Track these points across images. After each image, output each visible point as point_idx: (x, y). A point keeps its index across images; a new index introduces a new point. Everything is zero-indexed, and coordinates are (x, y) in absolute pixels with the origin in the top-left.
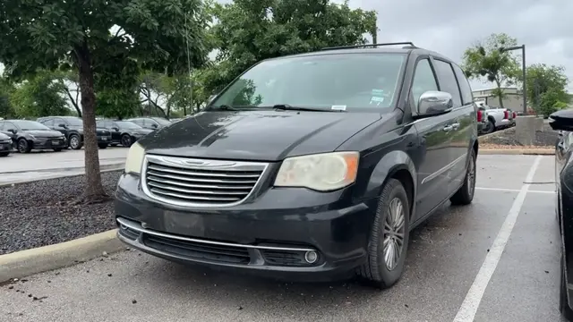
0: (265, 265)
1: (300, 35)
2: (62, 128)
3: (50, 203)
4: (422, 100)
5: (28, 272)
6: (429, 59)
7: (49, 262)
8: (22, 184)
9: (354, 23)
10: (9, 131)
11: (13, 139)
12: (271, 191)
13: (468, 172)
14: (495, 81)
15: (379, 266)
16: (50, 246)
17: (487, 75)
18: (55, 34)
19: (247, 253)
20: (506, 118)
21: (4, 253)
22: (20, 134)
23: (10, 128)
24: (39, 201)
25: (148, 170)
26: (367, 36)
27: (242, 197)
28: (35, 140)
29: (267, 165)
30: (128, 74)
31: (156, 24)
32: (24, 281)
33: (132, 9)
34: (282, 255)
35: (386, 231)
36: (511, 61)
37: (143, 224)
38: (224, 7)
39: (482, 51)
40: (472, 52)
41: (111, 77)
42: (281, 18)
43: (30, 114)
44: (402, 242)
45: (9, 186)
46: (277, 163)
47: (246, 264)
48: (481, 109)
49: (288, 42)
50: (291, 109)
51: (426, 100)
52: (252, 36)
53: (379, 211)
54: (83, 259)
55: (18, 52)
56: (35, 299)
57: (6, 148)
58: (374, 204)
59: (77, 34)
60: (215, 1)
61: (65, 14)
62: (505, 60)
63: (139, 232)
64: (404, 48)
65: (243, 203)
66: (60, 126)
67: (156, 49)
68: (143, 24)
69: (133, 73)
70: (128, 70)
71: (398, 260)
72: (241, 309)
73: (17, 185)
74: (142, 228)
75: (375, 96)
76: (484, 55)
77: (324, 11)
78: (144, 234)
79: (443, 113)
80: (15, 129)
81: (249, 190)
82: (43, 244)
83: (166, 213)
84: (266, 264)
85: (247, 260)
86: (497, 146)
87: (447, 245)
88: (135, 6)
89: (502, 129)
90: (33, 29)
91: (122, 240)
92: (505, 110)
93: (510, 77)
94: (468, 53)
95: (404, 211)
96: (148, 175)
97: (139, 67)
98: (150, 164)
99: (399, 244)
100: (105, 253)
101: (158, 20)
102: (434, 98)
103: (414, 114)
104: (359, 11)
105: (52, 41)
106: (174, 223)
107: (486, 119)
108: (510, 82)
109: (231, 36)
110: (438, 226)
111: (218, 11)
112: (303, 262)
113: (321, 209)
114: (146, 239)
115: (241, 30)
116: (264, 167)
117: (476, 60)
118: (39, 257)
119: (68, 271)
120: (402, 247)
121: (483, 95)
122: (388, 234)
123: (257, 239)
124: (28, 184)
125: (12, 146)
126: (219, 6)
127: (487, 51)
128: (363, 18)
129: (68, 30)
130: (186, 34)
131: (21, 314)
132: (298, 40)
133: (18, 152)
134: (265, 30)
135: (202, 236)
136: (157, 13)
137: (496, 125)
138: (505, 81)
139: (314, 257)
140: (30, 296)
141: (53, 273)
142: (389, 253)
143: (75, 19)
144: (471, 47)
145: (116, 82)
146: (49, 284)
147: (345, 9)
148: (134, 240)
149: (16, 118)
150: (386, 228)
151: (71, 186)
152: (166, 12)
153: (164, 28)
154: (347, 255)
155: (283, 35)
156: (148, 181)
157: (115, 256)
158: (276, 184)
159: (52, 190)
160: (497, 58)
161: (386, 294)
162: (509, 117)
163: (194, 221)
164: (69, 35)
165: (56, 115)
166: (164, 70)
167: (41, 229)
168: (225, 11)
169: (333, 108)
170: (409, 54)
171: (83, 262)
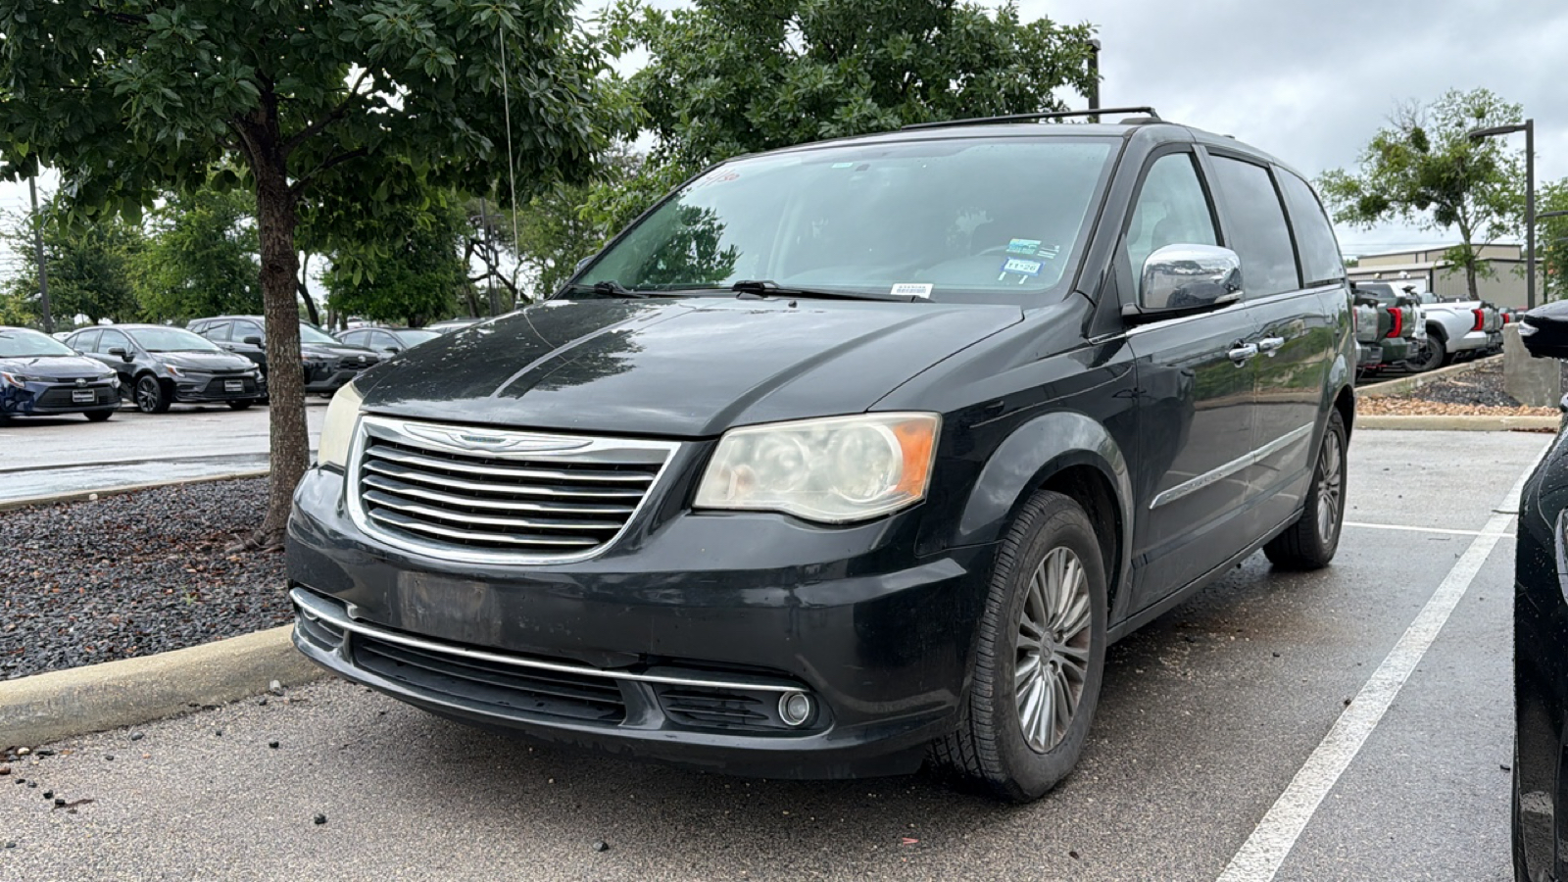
0: (663, 728)
1: (875, 95)
2: (254, 348)
3: (180, 547)
4: (1153, 268)
5: (58, 731)
6: (1192, 155)
7: (116, 706)
8: (116, 494)
9: (1026, 59)
10: (114, 353)
11: (122, 376)
12: (683, 520)
13: (1318, 476)
14: (1455, 226)
15: (999, 741)
16: (129, 661)
17: (1433, 206)
18: (178, 89)
19: (617, 694)
20: (1478, 325)
21: (5, 677)
22: (141, 363)
23: (118, 346)
24: (155, 540)
25: (367, 458)
26: (1067, 94)
27: (603, 536)
28: (179, 378)
29: (674, 447)
30: (391, 200)
31: (449, 61)
32: (42, 755)
33: (381, 19)
34: (715, 703)
35: (1023, 641)
36: (1502, 166)
37: (351, 607)
38: (670, 18)
39: (1419, 139)
40: (1390, 140)
41: (348, 210)
42: (828, 46)
43: (175, 310)
44: (1082, 673)
45: (83, 499)
46: (705, 444)
47: (614, 725)
48: (1402, 302)
49: (840, 112)
50: (778, 293)
51: (1168, 269)
52: (743, 96)
53: (1001, 582)
54: (213, 700)
55: (87, 138)
56: (60, 804)
57: (103, 400)
58: (983, 562)
59: (242, 90)
60: (644, 3)
61: (207, 36)
62: (1488, 165)
63: (340, 630)
64: (1125, 122)
65: (608, 554)
66: (248, 341)
67: (456, 129)
68: (413, 62)
69: (405, 198)
70: (390, 188)
71: (1067, 720)
72: (605, 848)
73: (103, 496)
74: (347, 619)
75: (1016, 256)
76: (1425, 149)
77: (944, 25)
78: (353, 635)
79: (1210, 306)
80: (129, 350)
81: (623, 518)
82: (113, 654)
83: (404, 576)
84: (670, 725)
85: (617, 714)
86: (1440, 407)
87: (1229, 685)
88: (390, 11)
89: (1469, 359)
90: (120, 76)
91: (305, 651)
92: (1476, 305)
93: (1501, 212)
94: (1378, 145)
95: (1088, 585)
96: (365, 473)
97: (422, 179)
98: (373, 441)
99: (1071, 677)
100: (275, 684)
101: (457, 49)
102: (1191, 264)
103: (1129, 309)
104: (1044, 24)
105: (170, 108)
106: (425, 606)
107: (1419, 331)
108: (1501, 228)
109: (685, 96)
110: (1218, 630)
111: (652, 29)
112: (772, 723)
113: (823, 572)
114: (359, 649)
115: (712, 80)
116: (667, 452)
117: (1400, 165)
118: (88, 690)
119: (168, 730)
120: (1081, 687)
121: (1422, 265)
122: (1035, 650)
123: (643, 656)
124: (132, 494)
125: (120, 392)
126: (655, 17)
127: (1432, 138)
128: (1056, 43)
129: (214, 77)
130: (536, 88)
131: (11, 846)
132: (870, 106)
133: (138, 410)
134: (779, 79)
135: (494, 641)
136: (453, 30)
137: (1451, 346)
138: (1486, 224)
139: (803, 710)
140: (48, 796)
141: (124, 733)
142: (1037, 702)
143: (235, 48)
144: (1389, 128)
145: (359, 224)
146: (108, 765)
147: (1008, 19)
148: (328, 648)
149: (139, 319)
150: (1026, 632)
151: (242, 502)
152: (478, 28)
153: (471, 72)
154: (905, 703)
155: (827, 92)
156: (364, 488)
157: (302, 692)
158: (699, 502)
159: (192, 512)
160: (1462, 159)
161: (1019, 819)
162: (1488, 324)
163: (476, 602)
164: (218, 93)
165: (244, 312)
166: (488, 188)
167: (119, 615)
168: (674, 29)
169: (896, 290)
170: (1127, 138)
171: (212, 708)
